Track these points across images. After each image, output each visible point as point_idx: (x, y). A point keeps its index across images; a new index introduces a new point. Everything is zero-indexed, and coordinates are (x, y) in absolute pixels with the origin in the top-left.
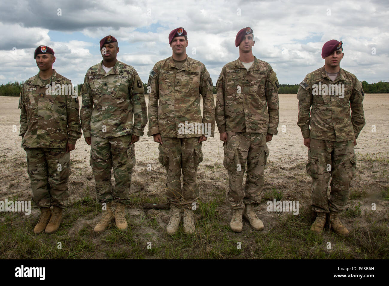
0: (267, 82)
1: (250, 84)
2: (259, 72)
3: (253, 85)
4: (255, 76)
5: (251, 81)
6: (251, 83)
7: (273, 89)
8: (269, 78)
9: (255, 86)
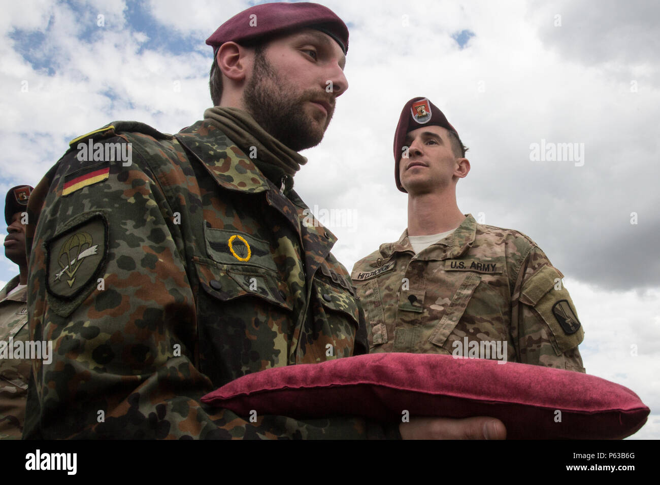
0: (515, 310)
1: (426, 314)
2: (468, 263)
3: (436, 317)
4: (450, 278)
5: (432, 299)
6: (431, 311)
7: (545, 336)
8: (521, 288)
9: (445, 321)
